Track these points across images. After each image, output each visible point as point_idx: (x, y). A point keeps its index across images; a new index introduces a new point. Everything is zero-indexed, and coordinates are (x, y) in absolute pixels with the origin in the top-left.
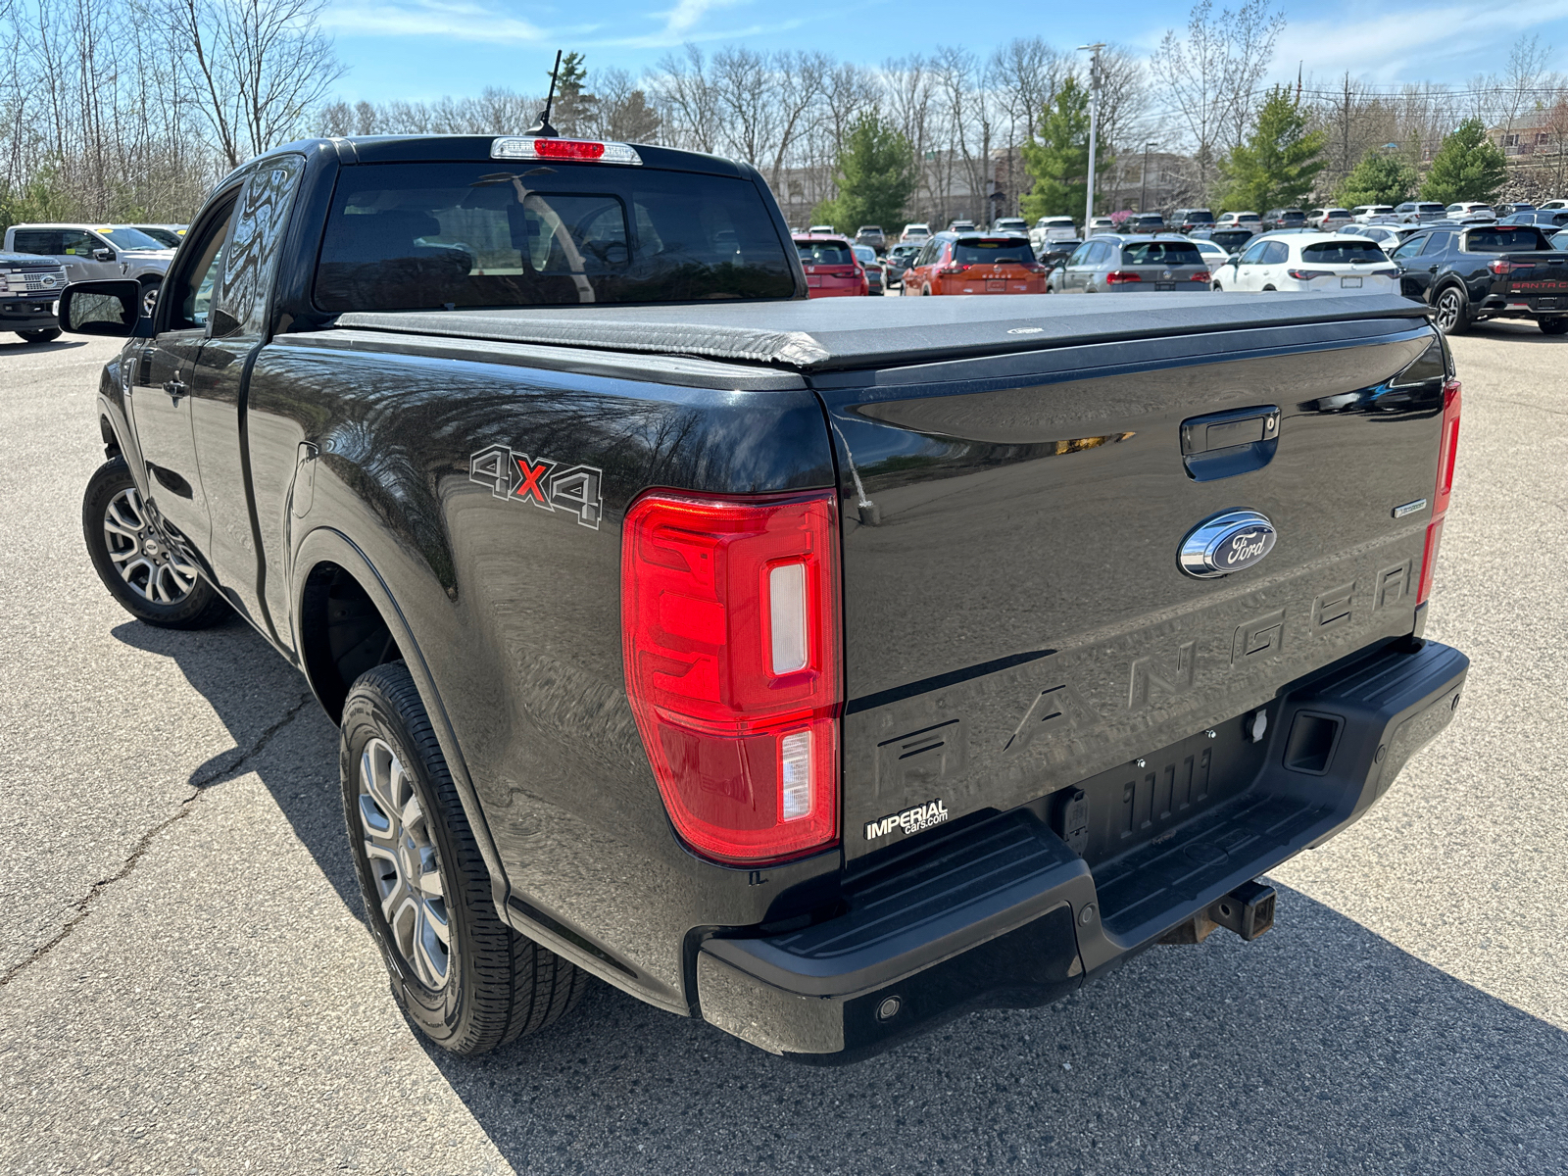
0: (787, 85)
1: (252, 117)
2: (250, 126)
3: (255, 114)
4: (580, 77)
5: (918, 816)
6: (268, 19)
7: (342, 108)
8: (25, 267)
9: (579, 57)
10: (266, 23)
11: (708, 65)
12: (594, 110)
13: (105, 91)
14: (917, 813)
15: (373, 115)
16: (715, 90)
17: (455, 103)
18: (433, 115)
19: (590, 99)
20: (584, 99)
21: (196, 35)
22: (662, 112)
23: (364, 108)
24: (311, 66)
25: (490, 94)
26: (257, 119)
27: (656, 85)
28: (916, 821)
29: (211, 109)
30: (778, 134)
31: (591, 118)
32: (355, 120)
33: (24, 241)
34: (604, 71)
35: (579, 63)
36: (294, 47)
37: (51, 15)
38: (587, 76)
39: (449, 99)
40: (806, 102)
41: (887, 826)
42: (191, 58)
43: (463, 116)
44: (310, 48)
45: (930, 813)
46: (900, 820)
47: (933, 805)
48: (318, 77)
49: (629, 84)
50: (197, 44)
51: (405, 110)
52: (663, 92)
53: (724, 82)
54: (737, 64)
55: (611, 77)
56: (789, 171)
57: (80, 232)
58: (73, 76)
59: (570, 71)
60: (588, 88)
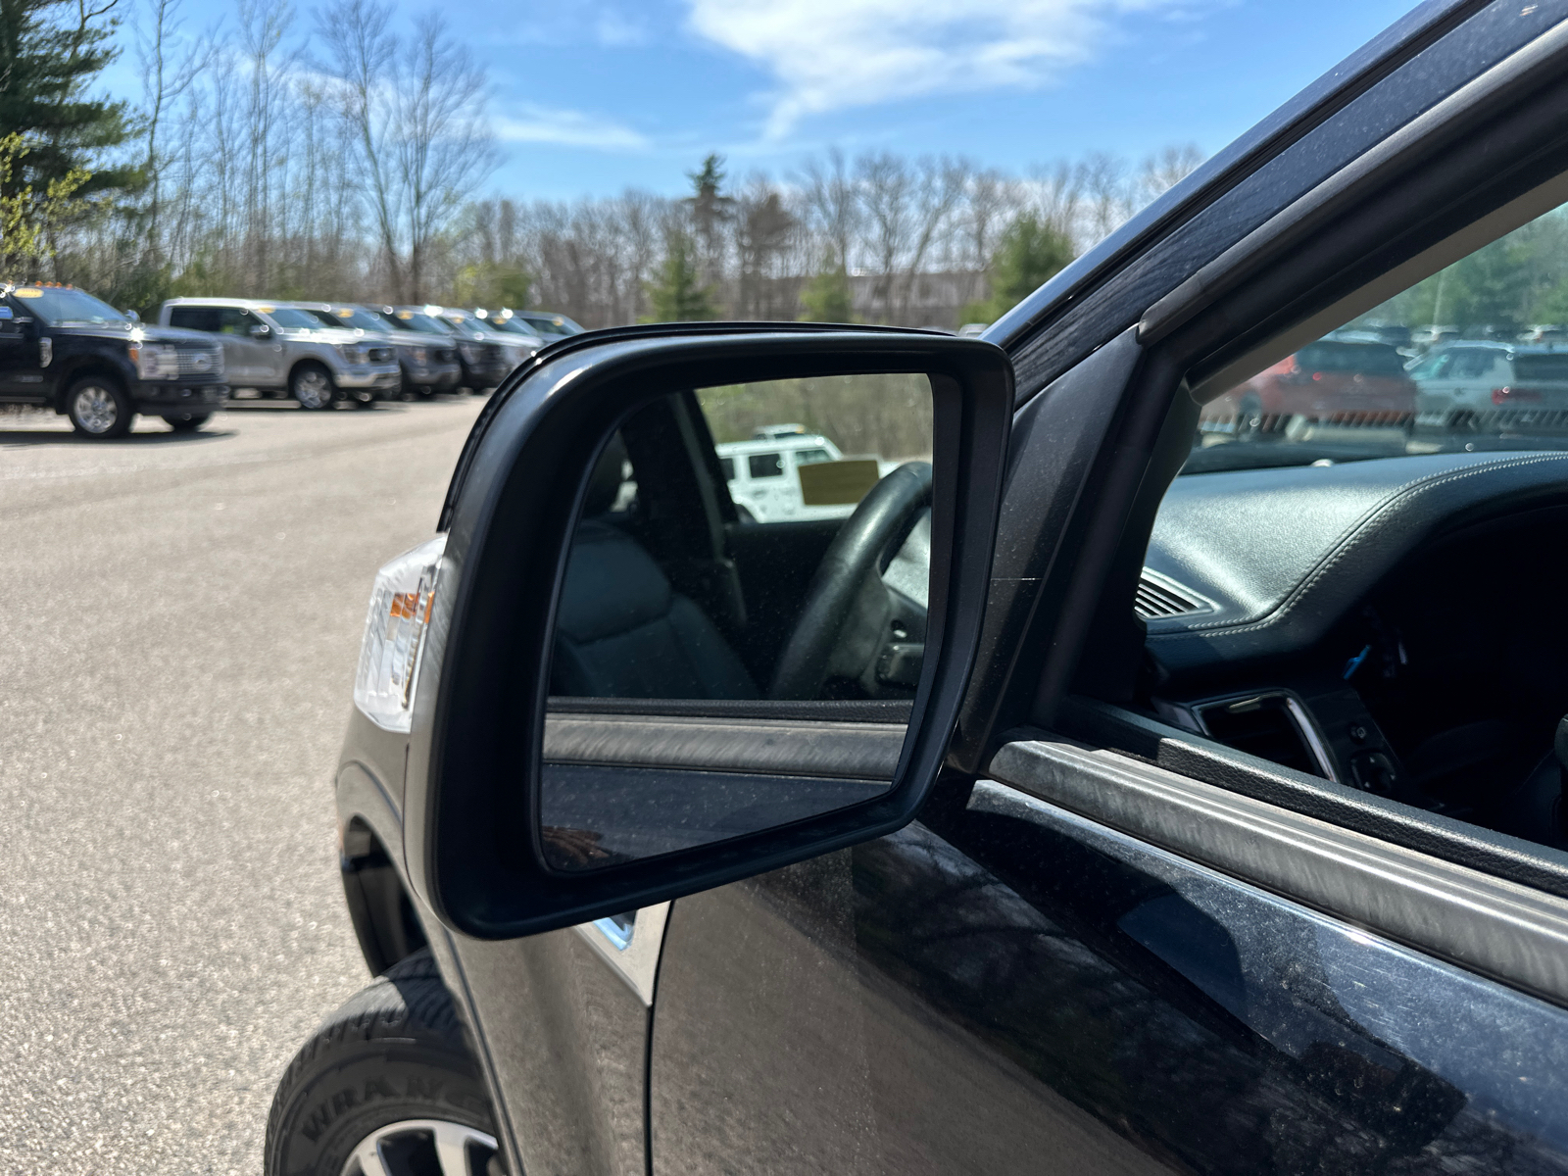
0: (927, 187)
1: (412, 202)
2: (410, 211)
3: (417, 200)
4: (718, 178)
6: (437, 107)
7: (488, 206)
8: (178, 345)
9: (719, 159)
10: (434, 111)
11: (849, 166)
12: (731, 211)
13: (274, 177)
15: (514, 212)
16: (856, 191)
17: (596, 202)
19: (727, 200)
20: (721, 200)
21: (367, 121)
22: (798, 213)
23: (507, 206)
24: (475, 155)
25: (630, 195)
27: (794, 187)
29: (374, 193)
30: (915, 238)
31: (729, 219)
32: (498, 216)
33: (181, 317)
35: (718, 165)
37: (229, 102)
38: (726, 178)
40: (947, 205)
43: (602, 214)
48: (479, 165)
49: (767, 186)
50: (367, 130)
52: (801, 194)
53: (865, 185)
54: (879, 169)
56: (925, 275)
57: (236, 311)
58: (243, 160)
59: (709, 172)
60: (724, 189)
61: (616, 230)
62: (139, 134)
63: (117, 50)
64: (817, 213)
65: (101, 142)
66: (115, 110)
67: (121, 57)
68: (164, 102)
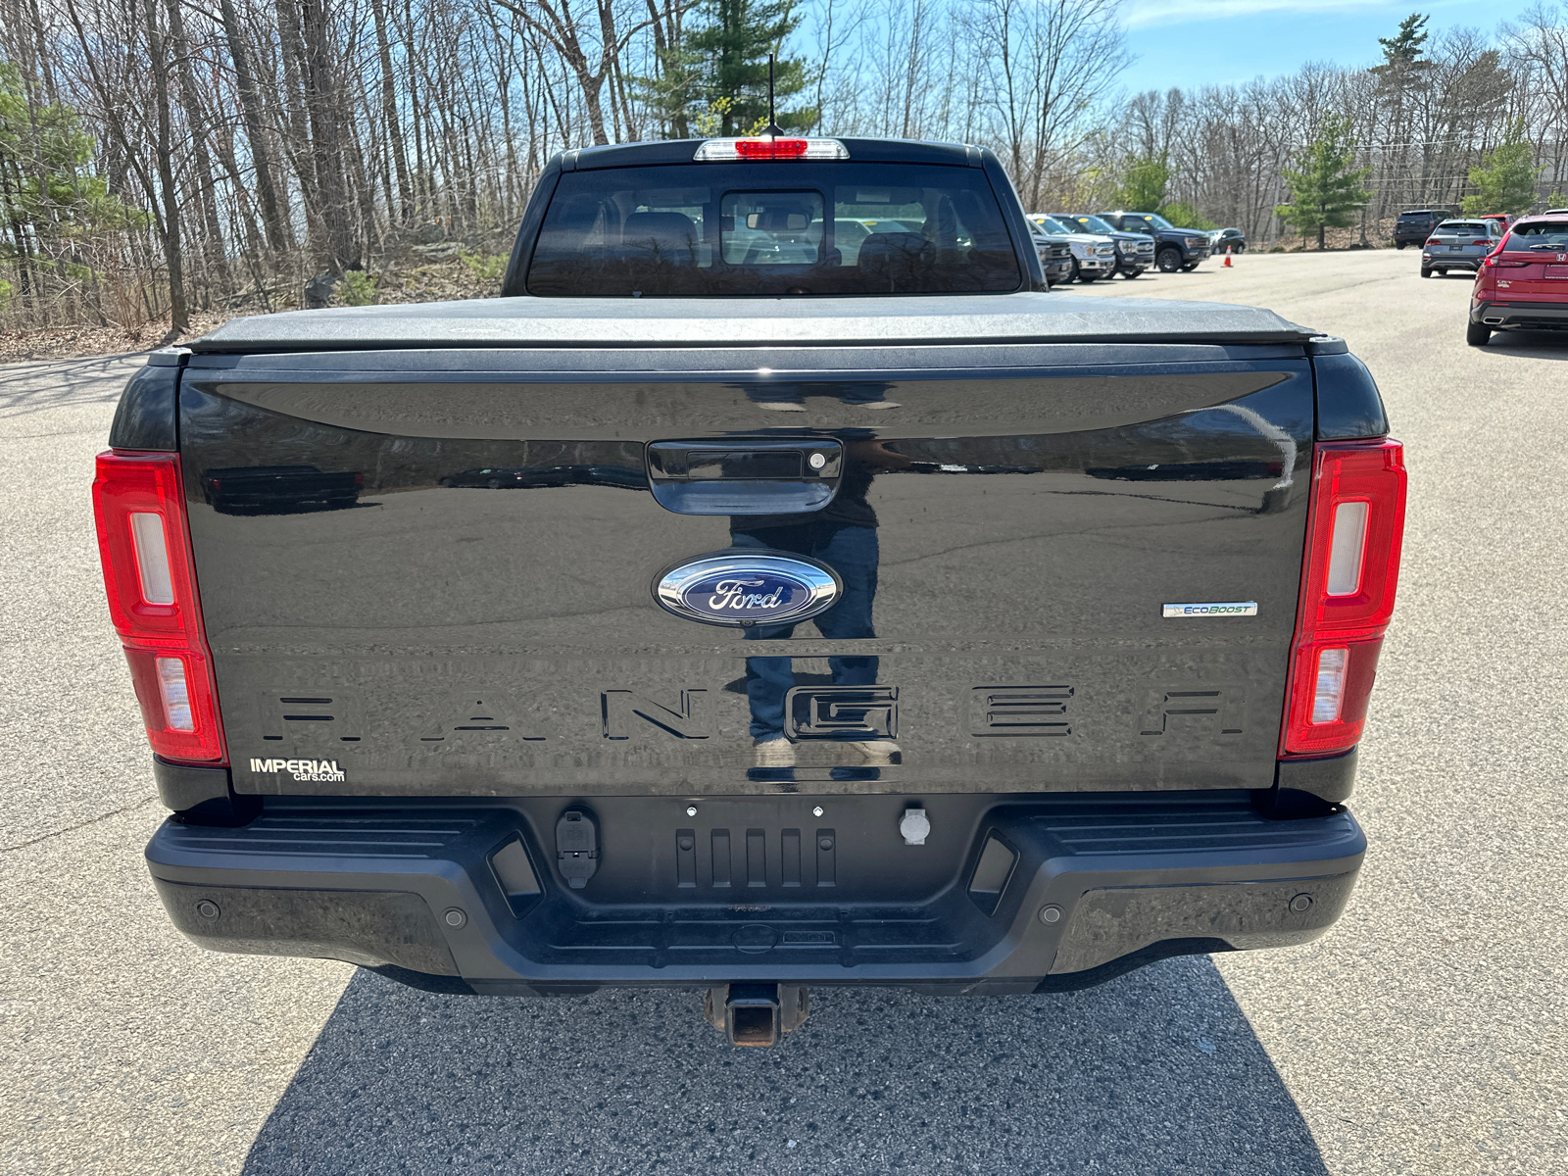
1: (1041, 112)
2: (1038, 120)
3: (1044, 109)
4: (1418, 41)
5: (309, 768)
6: (1071, 17)
7: (1153, 97)
9: (1421, 19)
10: (1069, 21)
12: (1425, 77)
14: (307, 765)
15: (1181, 101)
17: (1268, 81)
18: (1241, 97)
19: (1425, 65)
20: (1421, 65)
21: (1006, 40)
22: (1516, 73)
23: (1175, 96)
24: (1101, 59)
25: (1309, 69)
26: (1045, 114)
27: (1512, 42)
28: (306, 771)
29: (1006, 108)
31: (1423, 87)
32: (1163, 106)
34: (1446, 32)
35: (1420, 25)
36: (1088, 42)
38: (1427, 40)
39: (1261, 78)
41: (272, 766)
42: (997, 62)
43: (1274, 93)
44: (1103, 42)
45: (322, 769)
46: (289, 766)
47: (325, 763)
48: (1107, 68)
49: (1475, 44)
50: (1005, 48)
51: (1215, 93)
52: (1522, 52)
55: (1454, 38)
59: (1407, 36)
60: (1425, 52)
61: (1287, 111)
62: (813, 82)
63: (802, 16)
64: (1538, 71)
65: (787, 92)
66: (797, 64)
67: (804, 22)
68: (831, 53)
